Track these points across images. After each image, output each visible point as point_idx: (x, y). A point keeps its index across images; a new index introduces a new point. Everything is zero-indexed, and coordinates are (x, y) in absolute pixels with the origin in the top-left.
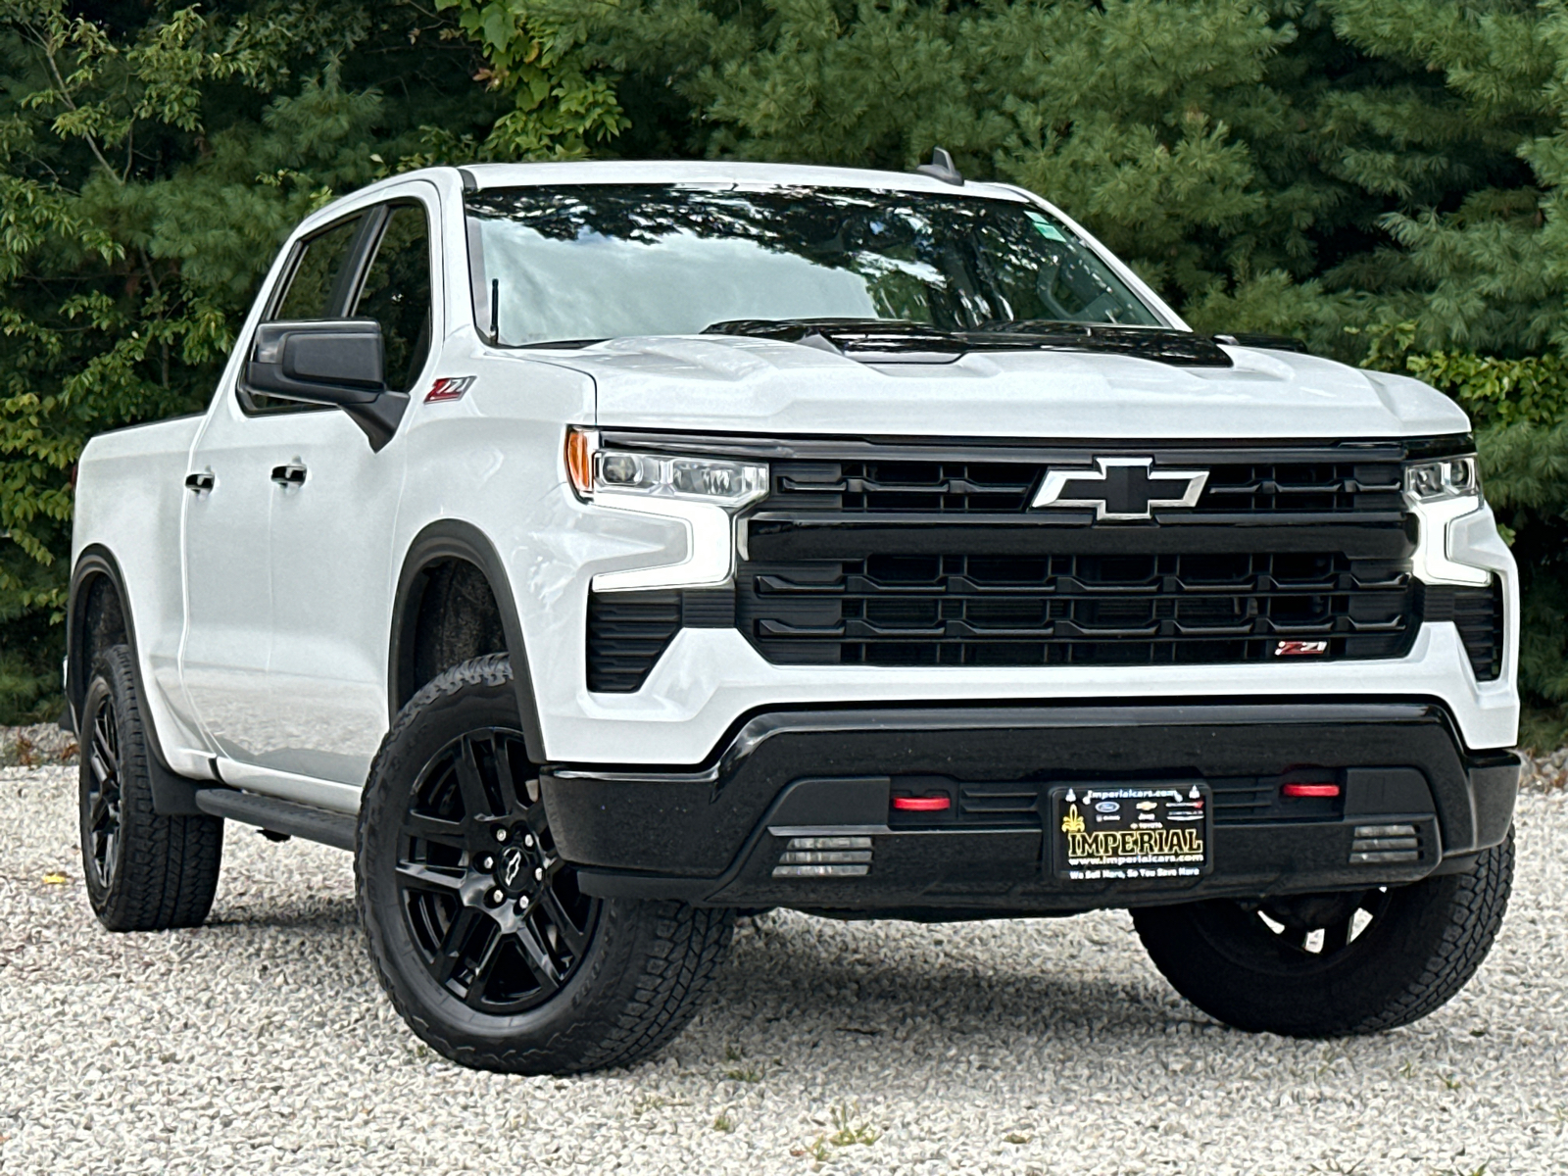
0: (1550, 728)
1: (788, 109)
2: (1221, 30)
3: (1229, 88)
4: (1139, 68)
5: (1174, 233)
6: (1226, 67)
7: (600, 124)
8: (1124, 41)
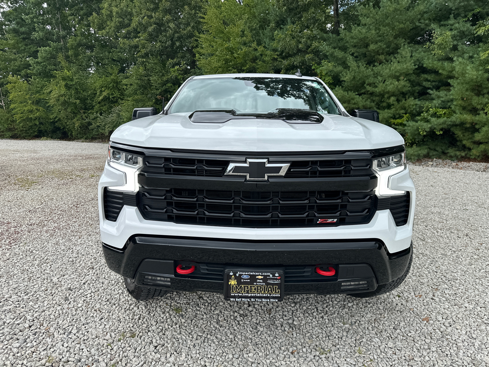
0: (445, 157)
1: (350, 78)
2: (407, 66)
3: (409, 74)
4: (396, 72)
5: (399, 93)
6: (408, 71)
7: (329, 82)
8: (394, 68)
